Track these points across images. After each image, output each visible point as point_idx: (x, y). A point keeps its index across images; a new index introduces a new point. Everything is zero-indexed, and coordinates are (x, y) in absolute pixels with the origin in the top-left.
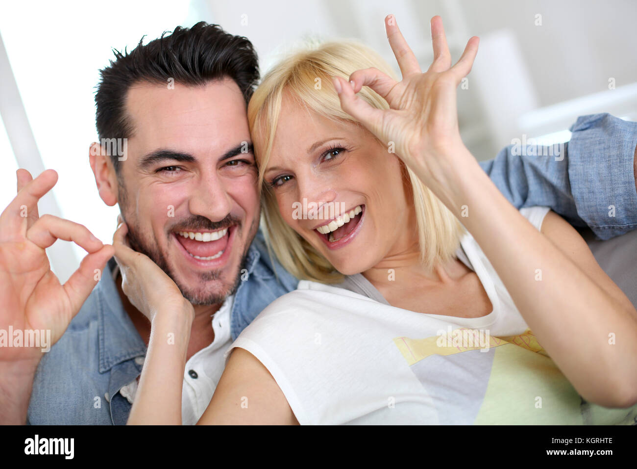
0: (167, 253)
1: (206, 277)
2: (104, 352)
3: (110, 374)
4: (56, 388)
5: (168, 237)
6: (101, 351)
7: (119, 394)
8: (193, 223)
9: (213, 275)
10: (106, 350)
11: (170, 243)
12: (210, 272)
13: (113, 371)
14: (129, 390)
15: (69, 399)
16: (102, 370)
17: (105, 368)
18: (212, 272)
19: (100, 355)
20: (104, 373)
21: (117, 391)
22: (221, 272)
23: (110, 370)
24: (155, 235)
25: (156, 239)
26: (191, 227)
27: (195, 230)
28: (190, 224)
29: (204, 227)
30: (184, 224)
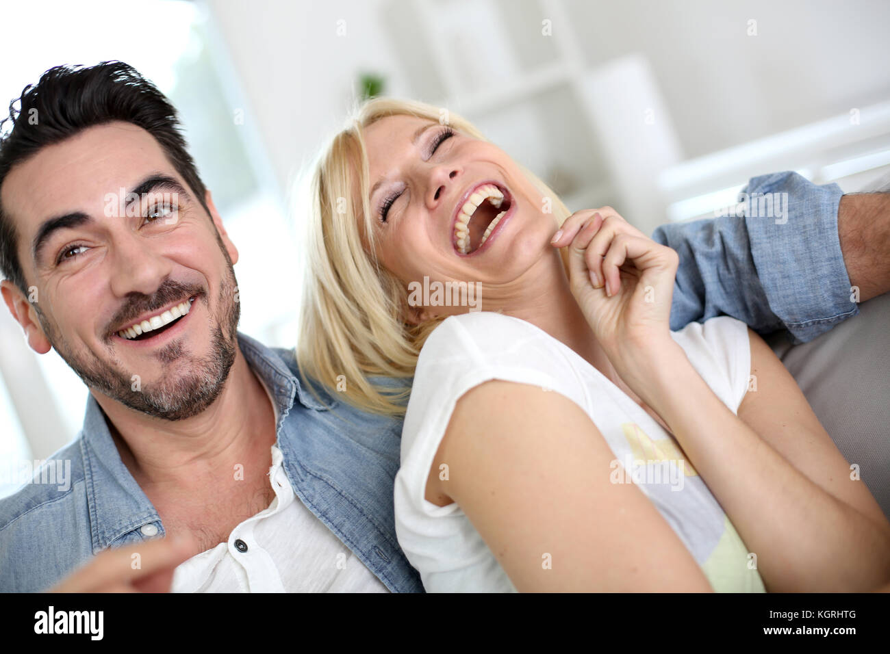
0: (113, 362)
1: (165, 357)
2: (97, 524)
5: (107, 342)
16: (97, 550)
17: (101, 547)
19: (93, 529)
22: (180, 345)
24: (90, 349)
25: (94, 354)
26: (128, 317)
27: (135, 320)
28: (125, 315)
29: (144, 310)
30: (119, 319)
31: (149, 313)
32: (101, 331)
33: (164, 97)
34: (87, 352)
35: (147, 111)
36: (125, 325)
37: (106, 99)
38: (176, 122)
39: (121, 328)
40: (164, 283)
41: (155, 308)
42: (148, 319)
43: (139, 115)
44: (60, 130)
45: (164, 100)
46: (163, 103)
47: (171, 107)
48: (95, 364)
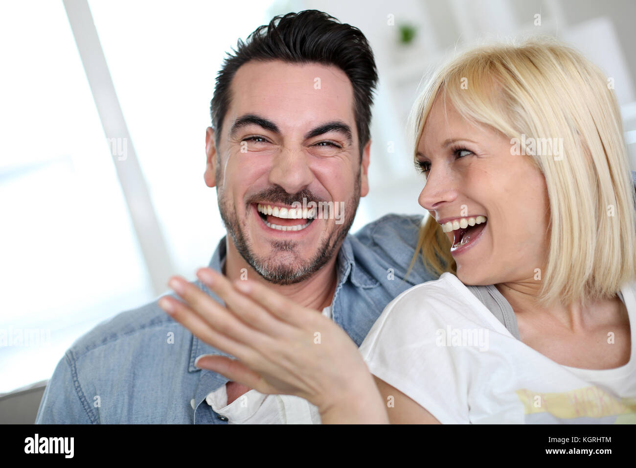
0: (243, 223)
1: (278, 246)
2: (197, 348)
3: (200, 376)
4: (145, 397)
5: (247, 207)
6: (194, 347)
7: (205, 402)
8: (271, 194)
9: (286, 245)
10: (199, 347)
11: (248, 213)
12: (283, 242)
13: (203, 373)
14: (216, 397)
15: (156, 410)
16: (191, 369)
17: (195, 368)
18: (285, 242)
19: (193, 352)
20: (193, 372)
21: (203, 400)
22: (294, 245)
23: (199, 371)
24: (234, 203)
25: (235, 208)
26: (269, 199)
27: (272, 203)
28: (267, 196)
29: (280, 201)
30: (262, 196)
31: (283, 204)
32: (247, 197)
33: (375, 67)
34: (231, 204)
35: (359, 70)
36: (264, 202)
37: (335, 49)
38: (374, 87)
39: (261, 202)
40: (303, 190)
41: (288, 203)
42: (280, 207)
43: (351, 70)
44: (293, 54)
45: (374, 69)
46: (373, 70)
47: (377, 75)
48: (232, 214)
